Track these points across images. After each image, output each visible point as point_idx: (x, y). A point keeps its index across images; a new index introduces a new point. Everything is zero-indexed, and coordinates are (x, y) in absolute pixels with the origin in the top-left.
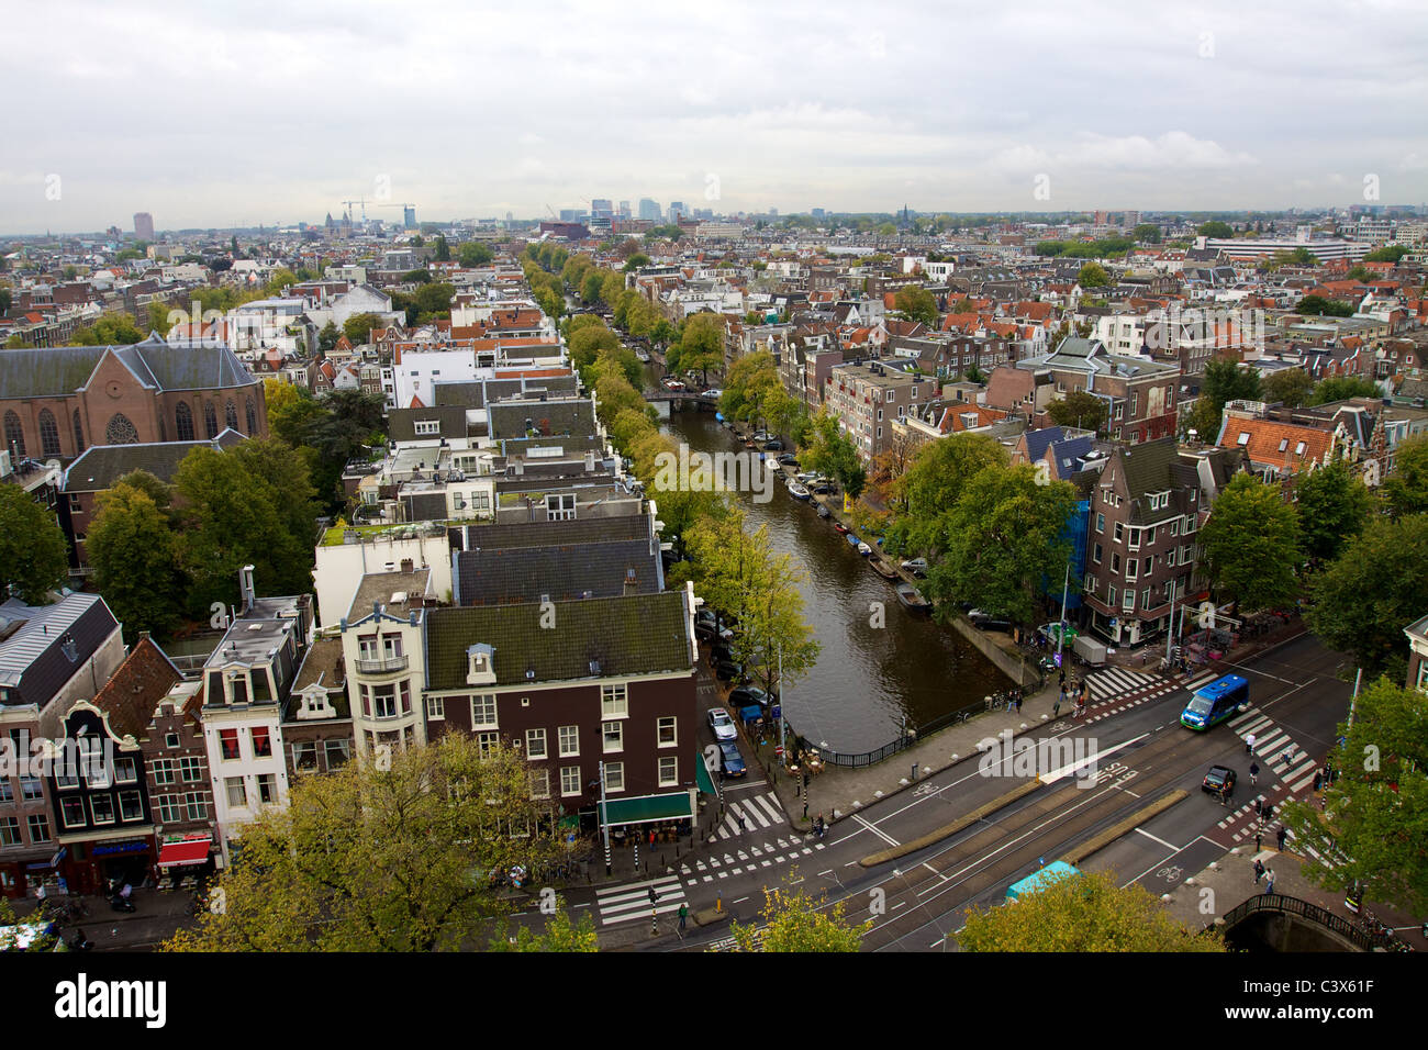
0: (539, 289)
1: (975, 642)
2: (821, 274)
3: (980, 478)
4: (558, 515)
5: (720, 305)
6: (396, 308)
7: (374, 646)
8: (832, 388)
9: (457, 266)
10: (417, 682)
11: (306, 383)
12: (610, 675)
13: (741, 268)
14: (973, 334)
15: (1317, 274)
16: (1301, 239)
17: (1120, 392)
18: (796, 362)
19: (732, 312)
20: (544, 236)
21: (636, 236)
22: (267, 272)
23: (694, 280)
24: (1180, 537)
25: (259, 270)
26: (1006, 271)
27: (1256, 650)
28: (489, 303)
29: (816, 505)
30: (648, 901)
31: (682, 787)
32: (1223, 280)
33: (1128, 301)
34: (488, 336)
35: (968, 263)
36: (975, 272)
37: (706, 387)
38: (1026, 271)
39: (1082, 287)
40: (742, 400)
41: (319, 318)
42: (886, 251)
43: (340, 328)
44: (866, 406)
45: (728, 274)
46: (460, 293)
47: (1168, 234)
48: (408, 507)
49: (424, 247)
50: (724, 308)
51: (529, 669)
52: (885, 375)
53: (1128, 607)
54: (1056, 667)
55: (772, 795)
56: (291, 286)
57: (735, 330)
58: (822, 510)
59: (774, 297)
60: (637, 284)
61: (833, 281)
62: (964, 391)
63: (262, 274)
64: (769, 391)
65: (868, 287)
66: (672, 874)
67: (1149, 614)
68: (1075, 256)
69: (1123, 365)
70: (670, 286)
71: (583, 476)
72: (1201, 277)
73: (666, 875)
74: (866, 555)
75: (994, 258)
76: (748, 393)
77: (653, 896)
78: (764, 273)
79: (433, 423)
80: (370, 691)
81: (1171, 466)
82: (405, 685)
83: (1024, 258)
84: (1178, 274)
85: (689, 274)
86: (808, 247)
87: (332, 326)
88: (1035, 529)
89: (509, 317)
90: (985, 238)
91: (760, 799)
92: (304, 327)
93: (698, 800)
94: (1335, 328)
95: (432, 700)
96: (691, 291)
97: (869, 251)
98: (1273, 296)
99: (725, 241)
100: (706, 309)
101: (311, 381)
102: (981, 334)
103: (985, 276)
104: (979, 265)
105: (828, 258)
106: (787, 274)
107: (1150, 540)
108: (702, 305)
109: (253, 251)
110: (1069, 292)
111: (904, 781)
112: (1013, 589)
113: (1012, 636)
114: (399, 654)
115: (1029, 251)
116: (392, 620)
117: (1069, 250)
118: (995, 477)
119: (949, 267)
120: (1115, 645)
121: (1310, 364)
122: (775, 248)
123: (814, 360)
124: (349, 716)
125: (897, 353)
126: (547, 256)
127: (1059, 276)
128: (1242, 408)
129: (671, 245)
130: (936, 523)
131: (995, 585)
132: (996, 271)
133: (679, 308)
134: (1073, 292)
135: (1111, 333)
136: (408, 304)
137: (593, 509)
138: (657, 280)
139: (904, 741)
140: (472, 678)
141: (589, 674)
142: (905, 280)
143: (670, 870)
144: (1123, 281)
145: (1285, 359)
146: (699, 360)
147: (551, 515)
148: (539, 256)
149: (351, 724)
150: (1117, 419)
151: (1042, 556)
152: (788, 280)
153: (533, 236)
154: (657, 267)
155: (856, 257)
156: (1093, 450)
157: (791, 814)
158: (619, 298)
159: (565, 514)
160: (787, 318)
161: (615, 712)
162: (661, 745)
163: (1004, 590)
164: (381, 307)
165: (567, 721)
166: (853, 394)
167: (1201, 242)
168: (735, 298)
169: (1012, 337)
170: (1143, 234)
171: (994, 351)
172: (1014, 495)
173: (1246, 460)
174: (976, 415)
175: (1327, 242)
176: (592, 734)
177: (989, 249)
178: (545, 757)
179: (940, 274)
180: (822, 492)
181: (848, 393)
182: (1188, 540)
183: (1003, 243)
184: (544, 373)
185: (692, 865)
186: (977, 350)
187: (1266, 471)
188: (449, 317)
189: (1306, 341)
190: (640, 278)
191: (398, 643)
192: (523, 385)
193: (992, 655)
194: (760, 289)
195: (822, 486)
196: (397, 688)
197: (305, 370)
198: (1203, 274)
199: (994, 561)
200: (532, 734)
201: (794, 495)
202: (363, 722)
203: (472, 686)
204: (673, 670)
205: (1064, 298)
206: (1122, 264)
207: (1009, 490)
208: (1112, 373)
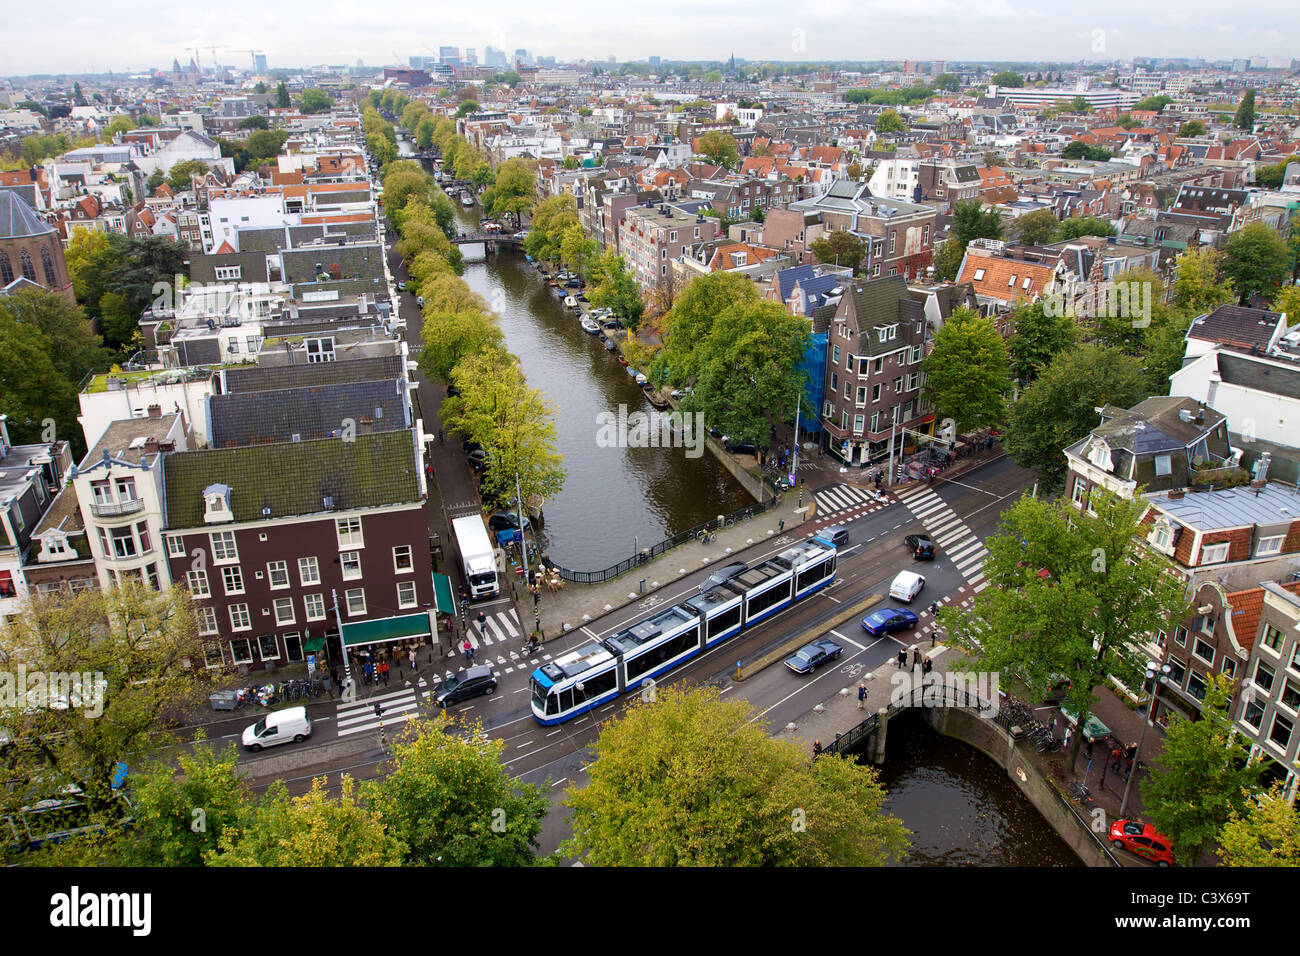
0: (371, 135)
1: (726, 464)
2: (641, 120)
3: (727, 313)
4: (318, 357)
5: (540, 150)
6: (225, 154)
7: (108, 490)
8: (624, 229)
9: (297, 112)
10: (155, 523)
11: (124, 230)
12: (343, 509)
13: (568, 114)
14: (766, 177)
15: (1089, 122)
16: (1080, 89)
17: (879, 232)
18: (595, 205)
19: (551, 156)
20: (388, 82)
21: (476, 83)
22: (107, 119)
23: (522, 125)
24: (907, 366)
25: (98, 117)
26: (810, 117)
27: (971, 465)
28: (317, 150)
29: (604, 339)
30: (374, 716)
31: (421, 608)
32: (1005, 126)
33: (914, 145)
34: (306, 182)
35: (776, 109)
36: (781, 118)
37: (519, 229)
38: (831, 118)
39: (877, 133)
40: (544, 241)
41: (147, 165)
42: (707, 97)
43: (167, 175)
44: (652, 246)
45: (555, 119)
46: (292, 139)
47: (968, 83)
48: (181, 353)
49: (268, 93)
50: (543, 153)
51: (266, 506)
52: (671, 217)
53: (858, 430)
54: (790, 486)
55: (513, 612)
56: (124, 132)
57: (548, 175)
58: (609, 344)
59: (592, 142)
60: (467, 130)
61: (652, 126)
62: (748, 231)
63: (101, 121)
64: (567, 232)
65: (680, 132)
66: (410, 687)
67: (876, 436)
68: (880, 103)
69: (883, 206)
70: (493, 132)
71: (354, 318)
72: (986, 123)
73: (404, 688)
74: (642, 385)
75: (806, 105)
76: (549, 234)
77: (379, 711)
78: (590, 119)
79: (233, 268)
80: (107, 532)
81: (900, 302)
82: (142, 526)
83: (833, 105)
84: (967, 121)
85: (517, 121)
86: (636, 93)
87: (159, 173)
88: (771, 361)
89: (332, 163)
90: (803, 85)
91: (501, 616)
92: (130, 175)
93: (438, 619)
94: (1091, 171)
95: (171, 539)
96: (514, 136)
97: (691, 98)
98: (1046, 141)
99: (558, 87)
100: (526, 155)
101: (129, 228)
102: (773, 177)
103: (790, 120)
104: (786, 111)
105: (652, 104)
106: (612, 121)
107: (877, 369)
108: (523, 150)
109: (98, 98)
110: (864, 137)
111: (633, 595)
112: (750, 416)
113: (756, 458)
114: (134, 497)
115: (840, 98)
116: (123, 465)
117: (876, 98)
118: (739, 313)
119: (759, 113)
120: (847, 465)
121: (1061, 204)
122: (607, 94)
123: (610, 203)
124: (91, 557)
125: (694, 196)
126: (389, 103)
127: (859, 123)
128: (983, 246)
129: (508, 91)
130: (689, 357)
131: (734, 413)
132: (803, 115)
133: (501, 153)
134: (868, 137)
135: (890, 175)
136: (240, 151)
137: (352, 351)
138: (482, 126)
139: (638, 558)
140: (209, 517)
141: (323, 509)
142: (715, 125)
143: (408, 683)
144: (917, 127)
145: (1039, 200)
146: (512, 203)
147: (311, 357)
148: (382, 102)
149: (93, 564)
150: (877, 256)
151: (777, 385)
152: (610, 126)
153: (378, 82)
154: (486, 113)
155: (678, 103)
156: (837, 286)
157: (526, 628)
158: (447, 143)
159: (325, 356)
160: (601, 162)
161: (351, 543)
162: (398, 571)
163: (743, 418)
164: (211, 155)
165: (306, 553)
166: (641, 235)
167: (992, 91)
168: (554, 143)
169: (801, 180)
170: (945, 82)
171: (784, 193)
172: (755, 329)
173: (971, 294)
174: (745, 254)
175: (1104, 91)
176: (331, 565)
177: (805, 96)
178: (287, 586)
179: (750, 119)
180: (611, 327)
181: (637, 233)
182: (914, 370)
183: (817, 90)
184: (348, 218)
185: (429, 678)
186: (768, 192)
187: (989, 305)
188: (276, 164)
189: (1064, 184)
190: (469, 124)
191: (132, 487)
192: (325, 231)
193: (739, 476)
194: (580, 134)
195: (611, 321)
196: (135, 530)
197: (122, 217)
198: (988, 121)
199: (734, 391)
200: (273, 567)
201: (585, 330)
202: (106, 562)
203: (210, 524)
204: (404, 503)
205: (860, 143)
206: (921, 111)
207: (750, 325)
208: (873, 215)
